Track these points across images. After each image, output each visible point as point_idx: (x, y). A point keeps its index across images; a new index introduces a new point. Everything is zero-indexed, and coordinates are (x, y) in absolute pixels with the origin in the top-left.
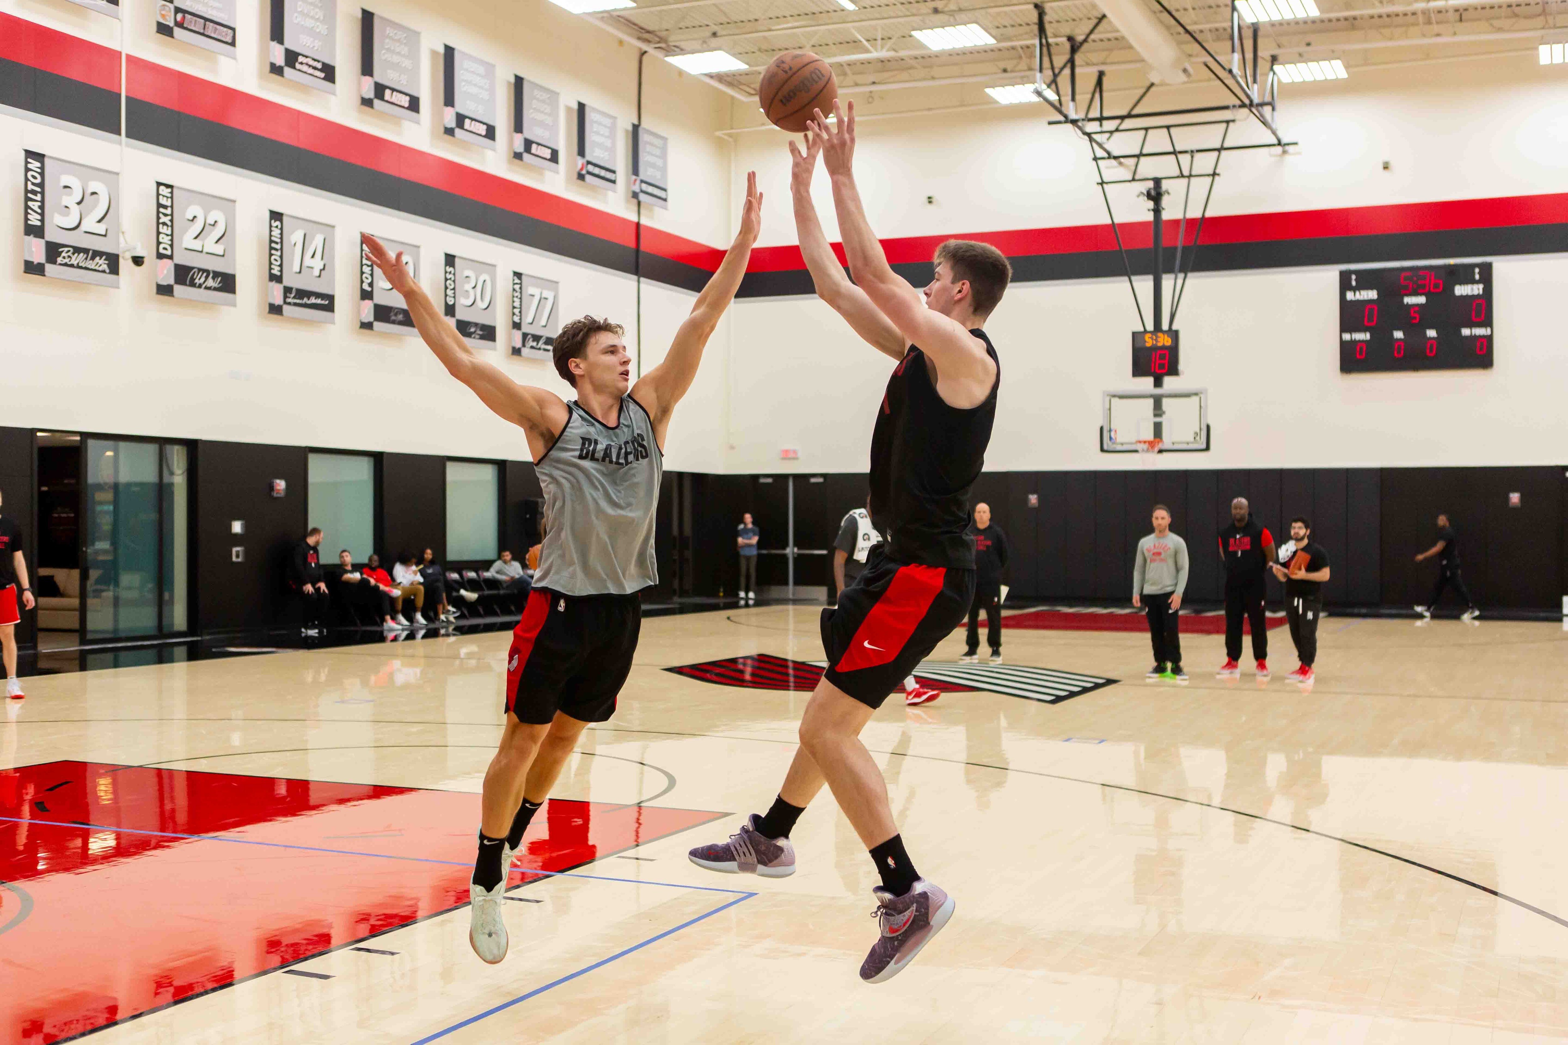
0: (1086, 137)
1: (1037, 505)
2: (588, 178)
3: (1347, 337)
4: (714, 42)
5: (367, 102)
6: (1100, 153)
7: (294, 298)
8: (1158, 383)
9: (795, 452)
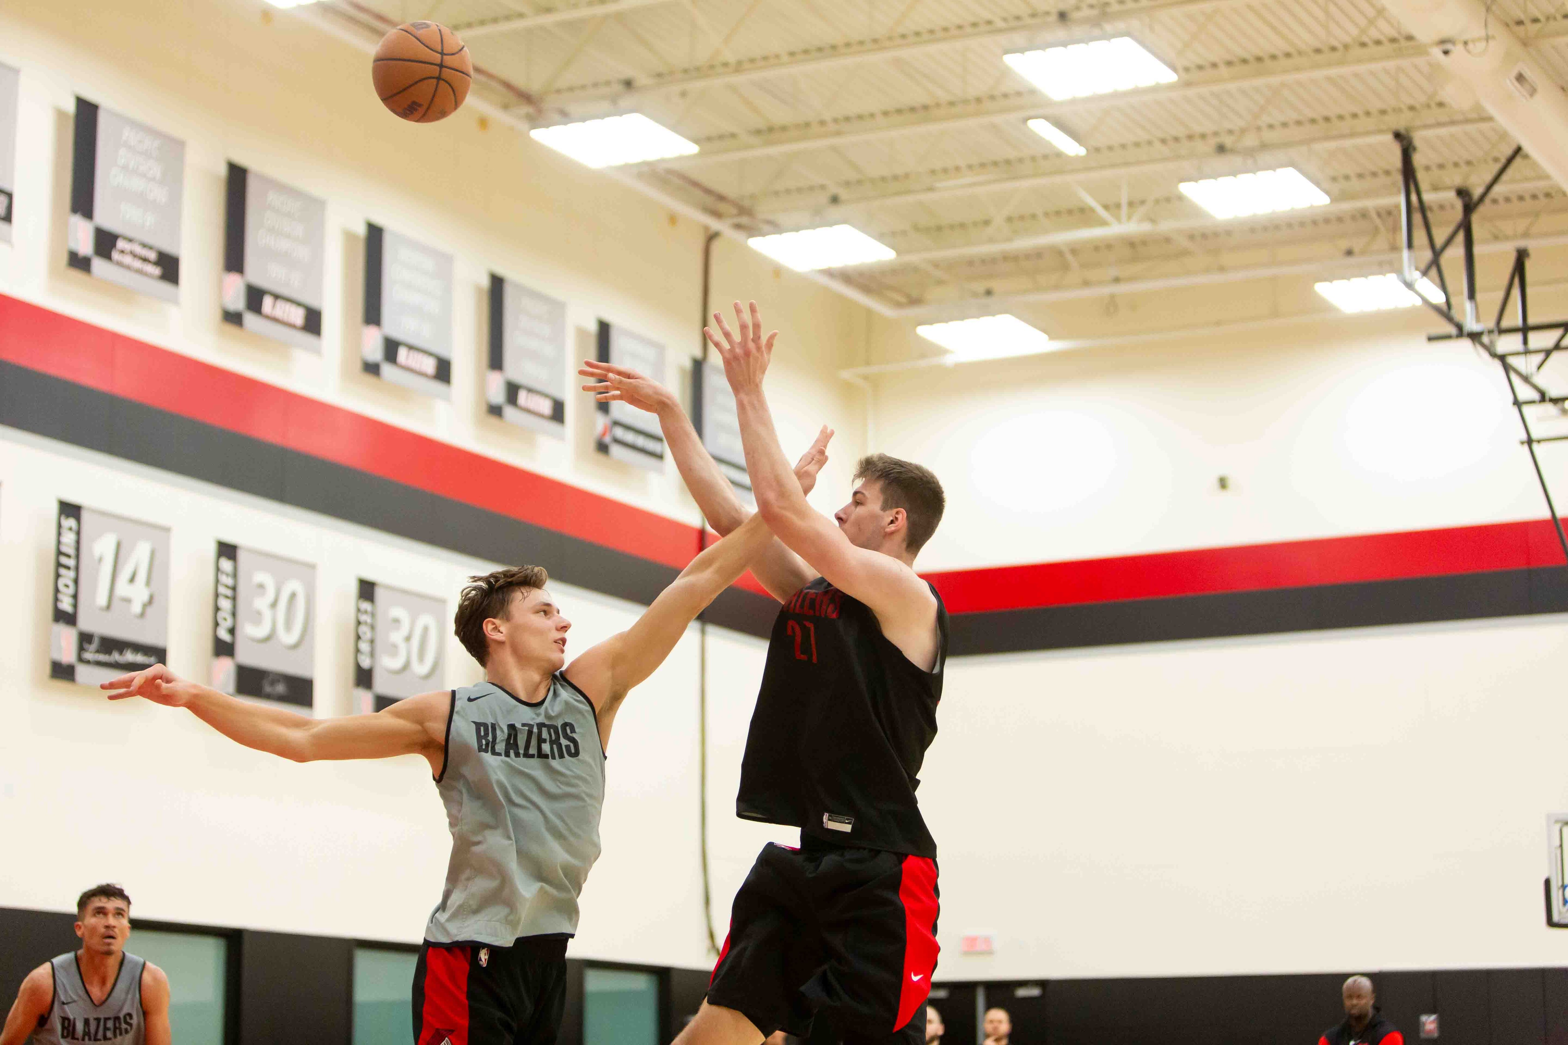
0: (1497, 365)
1: (1436, 1035)
2: (616, 451)
4: (835, 212)
5: (233, 318)
6: (1525, 392)
7: (98, 651)
9: (987, 940)
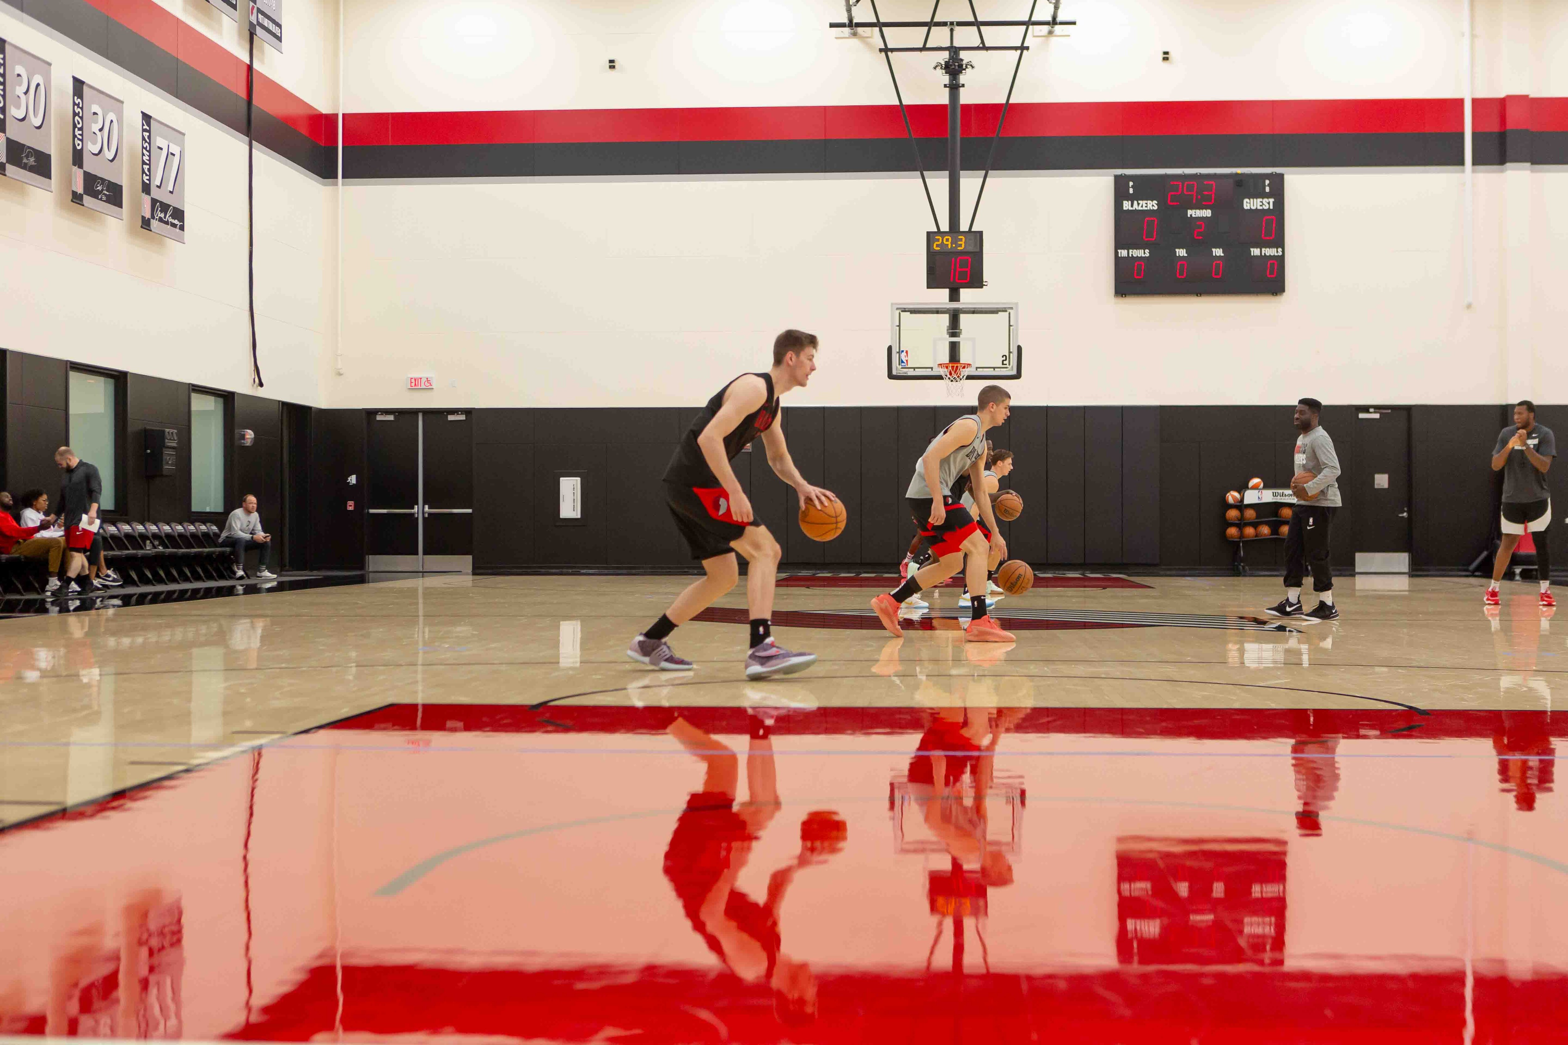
3: (1123, 253)
8: (954, 296)
9: (428, 380)
